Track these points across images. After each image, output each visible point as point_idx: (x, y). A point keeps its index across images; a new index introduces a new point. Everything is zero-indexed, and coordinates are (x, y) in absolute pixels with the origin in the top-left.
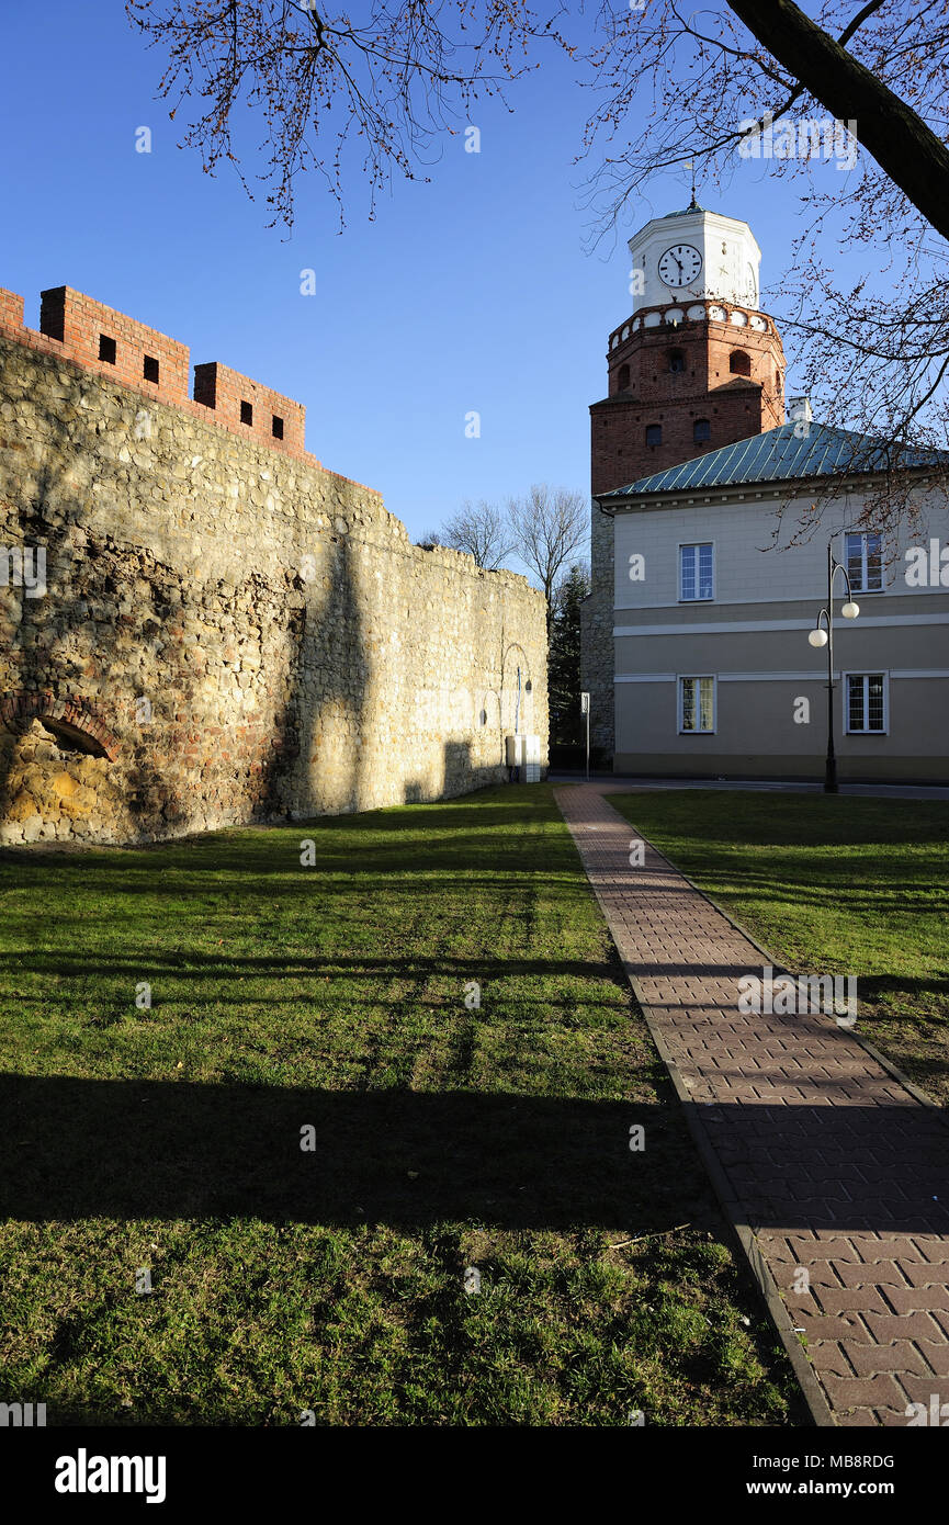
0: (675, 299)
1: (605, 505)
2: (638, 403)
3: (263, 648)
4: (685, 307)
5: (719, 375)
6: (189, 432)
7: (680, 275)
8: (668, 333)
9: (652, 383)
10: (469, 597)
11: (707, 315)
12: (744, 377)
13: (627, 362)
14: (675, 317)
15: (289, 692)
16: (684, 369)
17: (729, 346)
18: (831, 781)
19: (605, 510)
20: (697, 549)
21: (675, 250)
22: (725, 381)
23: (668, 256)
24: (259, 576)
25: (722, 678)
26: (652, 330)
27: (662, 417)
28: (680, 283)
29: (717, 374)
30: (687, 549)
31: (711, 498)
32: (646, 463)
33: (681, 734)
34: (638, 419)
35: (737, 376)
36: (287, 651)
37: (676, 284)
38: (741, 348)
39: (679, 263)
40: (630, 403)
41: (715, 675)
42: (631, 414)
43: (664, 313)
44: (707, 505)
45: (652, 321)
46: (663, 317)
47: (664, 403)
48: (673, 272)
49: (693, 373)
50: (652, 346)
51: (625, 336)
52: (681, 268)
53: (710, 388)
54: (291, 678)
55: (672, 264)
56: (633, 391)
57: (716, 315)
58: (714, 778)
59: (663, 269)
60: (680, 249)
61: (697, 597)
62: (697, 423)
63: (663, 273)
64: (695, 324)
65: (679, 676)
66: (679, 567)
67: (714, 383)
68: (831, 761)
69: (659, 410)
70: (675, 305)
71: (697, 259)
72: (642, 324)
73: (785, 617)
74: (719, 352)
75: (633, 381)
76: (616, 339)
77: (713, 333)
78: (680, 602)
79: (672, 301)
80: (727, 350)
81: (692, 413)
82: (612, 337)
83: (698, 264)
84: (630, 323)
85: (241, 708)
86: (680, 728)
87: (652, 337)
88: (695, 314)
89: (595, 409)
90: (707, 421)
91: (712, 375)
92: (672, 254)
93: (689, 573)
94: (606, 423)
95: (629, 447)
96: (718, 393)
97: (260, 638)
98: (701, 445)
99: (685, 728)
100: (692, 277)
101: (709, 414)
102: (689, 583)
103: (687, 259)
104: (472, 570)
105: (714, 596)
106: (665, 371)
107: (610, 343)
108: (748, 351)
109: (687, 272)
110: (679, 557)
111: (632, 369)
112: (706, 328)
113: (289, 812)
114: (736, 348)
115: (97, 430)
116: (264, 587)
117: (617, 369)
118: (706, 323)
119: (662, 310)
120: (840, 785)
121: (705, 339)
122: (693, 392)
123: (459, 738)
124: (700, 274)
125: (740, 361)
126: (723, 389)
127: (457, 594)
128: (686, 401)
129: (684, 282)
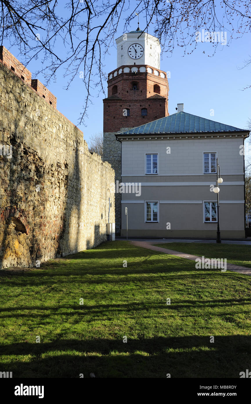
0: (135, 63)
1: (118, 138)
2: (121, 100)
3: (60, 190)
4: (139, 67)
5: (150, 93)
6: (45, 108)
7: (136, 55)
8: (132, 75)
9: (127, 93)
10: (100, 171)
11: (146, 71)
12: (158, 94)
13: (116, 84)
14: (135, 70)
15: (64, 207)
16: (138, 89)
17: (153, 82)
18: (219, 239)
19: (117, 139)
20: (152, 156)
21: (134, 45)
22: (152, 95)
23: (131, 47)
24: (59, 163)
25: (161, 202)
26: (126, 74)
27: (130, 106)
28: (136, 58)
29: (150, 92)
30: (148, 155)
31: (157, 138)
32: (124, 122)
33: (146, 222)
34: (121, 106)
35: (156, 93)
36: (64, 192)
37: (134, 58)
38: (157, 84)
39: (136, 50)
40: (118, 100)
41: (158, 201)
42: (118, 104)
43: (131, 68)
44: (156, 140)
45: (127, 70)
46: (131, 69)
47: (131, 101)
48: (133, 53)
49: (141, 91)
50: (126, 80)
51: (115, 74)
52: (136, 52)
53: (147, 97)
54: (65, 201)
55: (133, 50)
56: (119, 95)
57: (149, 71)
58: (161, 238)
59: (129, 52)
60: (136, 45)
61: (152, 173)
62: (142, 109)
63: (130, 53)
64: (142, 73)
65: (145, 201)
66: (146, 162)
67: (149, 95)
68: (218, 232)
69: (129, 103)
70: (135, 66)
71: (142, 50)
72: (123, 71)
73: (183, 181)
74: (150, 84)
75: (119, 92)
76: (111, 75)
77: (148, 77)
78: (146, 174)
79: (134, 64)
80: (153, 84)
81: (141, 106)
82: (109, 75)
83: (142, 51)
84: (118, 70)
85: (55, 214)
86: (146, 220)
87: (127, 77)
88: (142, 70)
89: (105, 101)
90: (146, 109)
91: (148, 92)
92: (133, 47)
93: (149, 164)
94: (109, 106)
95: (118, 116)
96: (150, 99)
97: (59, 187)
98: (144, 117)
99: (147, 220)
100: (140, 56)
101: (147, 106)
102: (149, 168)
103: (138, 49)
104: (101, 161)
105: (158, 173)
106: (131, 90)
107: (109, 76)
108: (160, 85)
109: (138, 54)
110: (145, 158)
111: (118, 88)
112: (146, 75)
113: (62, 253)
114: (156, 83)
115: (25, 105)
116: (60, 167)
117: (112, 87)
118: (146, 73)
119: (130, 67)
120: (222, 241)
121: (146, 79)
122: (141, 98)
123: (97, 224)
124: (143, 55)
125: (157, 88)
126: (152, 98)
127: (98, 171)
128: (139, 101)
129: (137, 57)
